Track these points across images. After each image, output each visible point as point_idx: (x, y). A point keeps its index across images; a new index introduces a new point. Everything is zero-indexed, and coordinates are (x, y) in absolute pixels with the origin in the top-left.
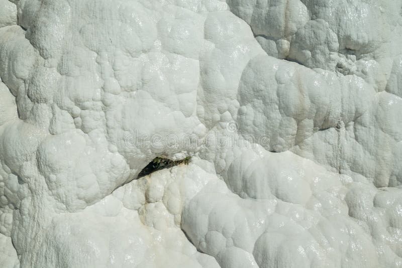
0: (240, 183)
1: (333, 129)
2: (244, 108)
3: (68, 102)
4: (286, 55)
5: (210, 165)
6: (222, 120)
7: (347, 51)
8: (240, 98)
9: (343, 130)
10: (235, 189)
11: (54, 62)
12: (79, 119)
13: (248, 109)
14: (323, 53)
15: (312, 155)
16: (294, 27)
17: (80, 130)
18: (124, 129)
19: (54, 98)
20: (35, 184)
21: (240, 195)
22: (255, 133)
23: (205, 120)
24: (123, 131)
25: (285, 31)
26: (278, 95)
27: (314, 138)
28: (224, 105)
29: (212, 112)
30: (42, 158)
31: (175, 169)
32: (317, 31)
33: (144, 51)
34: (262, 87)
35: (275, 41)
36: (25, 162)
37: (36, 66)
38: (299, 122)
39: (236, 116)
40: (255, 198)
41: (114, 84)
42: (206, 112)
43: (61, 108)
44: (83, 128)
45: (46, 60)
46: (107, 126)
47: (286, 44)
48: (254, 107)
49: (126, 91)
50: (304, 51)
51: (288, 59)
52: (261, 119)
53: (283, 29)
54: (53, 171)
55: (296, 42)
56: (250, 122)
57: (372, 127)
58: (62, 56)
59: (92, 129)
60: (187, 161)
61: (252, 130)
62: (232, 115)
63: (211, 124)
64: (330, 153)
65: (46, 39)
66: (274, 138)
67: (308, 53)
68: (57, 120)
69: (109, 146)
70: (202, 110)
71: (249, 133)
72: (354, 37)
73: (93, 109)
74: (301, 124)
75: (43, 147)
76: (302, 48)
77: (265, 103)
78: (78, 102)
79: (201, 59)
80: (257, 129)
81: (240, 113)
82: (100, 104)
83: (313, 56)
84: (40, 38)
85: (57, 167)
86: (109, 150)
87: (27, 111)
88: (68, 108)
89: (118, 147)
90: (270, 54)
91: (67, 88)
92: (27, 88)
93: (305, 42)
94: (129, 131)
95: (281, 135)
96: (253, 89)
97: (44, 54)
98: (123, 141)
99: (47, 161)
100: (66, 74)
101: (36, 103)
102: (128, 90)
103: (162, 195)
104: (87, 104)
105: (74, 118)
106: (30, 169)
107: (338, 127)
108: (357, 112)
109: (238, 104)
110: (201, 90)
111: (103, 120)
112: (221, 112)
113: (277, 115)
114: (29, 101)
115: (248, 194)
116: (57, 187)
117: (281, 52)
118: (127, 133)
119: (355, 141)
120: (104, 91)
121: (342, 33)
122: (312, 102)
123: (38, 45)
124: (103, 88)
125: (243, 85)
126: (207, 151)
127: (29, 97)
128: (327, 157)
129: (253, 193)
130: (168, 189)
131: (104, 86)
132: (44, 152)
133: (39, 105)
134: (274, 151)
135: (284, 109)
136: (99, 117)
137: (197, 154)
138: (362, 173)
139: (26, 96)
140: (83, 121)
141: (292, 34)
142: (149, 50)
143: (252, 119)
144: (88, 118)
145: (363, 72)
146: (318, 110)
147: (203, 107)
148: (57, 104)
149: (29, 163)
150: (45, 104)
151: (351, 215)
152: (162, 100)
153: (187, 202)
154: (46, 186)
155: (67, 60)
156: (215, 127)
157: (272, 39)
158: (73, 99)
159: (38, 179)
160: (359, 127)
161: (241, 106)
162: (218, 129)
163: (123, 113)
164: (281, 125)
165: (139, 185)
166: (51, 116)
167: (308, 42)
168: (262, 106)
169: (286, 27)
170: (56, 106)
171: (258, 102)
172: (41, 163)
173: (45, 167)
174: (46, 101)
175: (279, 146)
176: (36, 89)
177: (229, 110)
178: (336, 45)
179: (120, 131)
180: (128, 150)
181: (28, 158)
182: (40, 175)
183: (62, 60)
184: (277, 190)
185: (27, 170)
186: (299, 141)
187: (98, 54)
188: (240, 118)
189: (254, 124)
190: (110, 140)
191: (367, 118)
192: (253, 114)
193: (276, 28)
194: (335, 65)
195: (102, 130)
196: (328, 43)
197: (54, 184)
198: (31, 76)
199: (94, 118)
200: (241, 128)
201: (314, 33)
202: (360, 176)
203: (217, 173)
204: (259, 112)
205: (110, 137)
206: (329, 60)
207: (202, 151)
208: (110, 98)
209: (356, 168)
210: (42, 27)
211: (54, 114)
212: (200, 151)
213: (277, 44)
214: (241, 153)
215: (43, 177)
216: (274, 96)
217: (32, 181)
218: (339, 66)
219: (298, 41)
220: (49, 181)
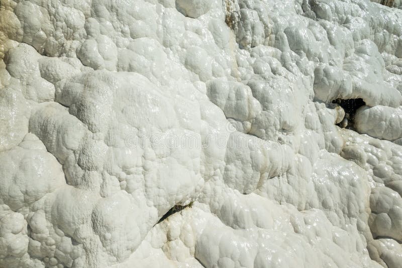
0: (232, 219)
1: (276, 178)
2: (229, 166)
3: (117, 169)
4: (248, 131)
5: (207, 207)
6: (214, 175)
7: (283, 130)
8: (226, 160)
9: (281, 177)
10: (227, 223)
11: (102, 135)
12: (124, 182)
13: (231, 167)
14: (272, 131)
15: (266, 194)
16: (254, 114)
17: (124, 191)
18: (159, 188)
19: (104, 166)
20: (90, 243)
21: (232, 227)
22: (236, 183)
23: (205, 175)
24: (158, 189)
25: (249, 116)
26: (251, 158)
27: (267, 183)
28: (218, 165)
29: (210, 169)
30: (99, 219)
31: (184, 211)
32: (269, 118)
33: (169, 128)
34: (241, 153)
35: (242, 122)
36: (81, 225)
37: (86, 138)
38: (262, 174)
39: (223, 172)
40: (244, 228)
41: (151, 153)
42: (206, 170)
43: (111, 174)
44: (128, 189)
45: (95, 134)
46: (146, 186)
47: (249, 125)
48: (235, 165)
49: (159, 158)
50: (261, 129)
51: (248, 133)
52: (240, 173)
53: (247, 115)
54: (108, 230)
55: (255, 124)
56: (234, 176)
57: (297, 176)
58: (109, 131)
59: (135, 190)
60: (190, 205)
61: (234, 181)
62: (221, 171)
63: (207, 178)
64: (276, 193)
65: (95, 116)
66: (247, 186)
67: (264, 131)
68: (107, 185)
69: (147, 202)
70: (203, 168)
71: (232, 182)
72: (288, 123)
73: (136, 174)
74: (263, 175)
75: (99, 210)
76: (259, 128)
77: (243, 163)
78: (125, 169)
79: (201, 134)
80: (237, 180)
81: (226, 170)
82: (141, 169)
83: (267, 133)
84: (89, 115)
85: (112, 226)
86: (147, 205)
87: (78, 178)
88: (116, 174)
89: (154, 202)
90: (239, 130)
91: (116, 157)
92: (78, 158)
93: (262, 124)
94: (163, 189)
95: (251, 183)
96: (236, 154)
97: (93, 129)
98: (158, 197)
99: (104, 223)
100: (113, 145)
101: (87, 171)
102: (160, 157)
103: (179, 234)
104: (132, 170)
105: (120, 181)
106: (86, 231)
107: (279, 176)
108: (289, 166)
109: (225, 164)
110: (203, 155)
111: (143, 182)
112: (215, 169)
113: (250, 171)
114: (80, 169)
115: (239, 226)
116: (111, 243)
117: (246, 129)
118: (161, 190)
119: (287, 184)
120: (145, 159)
121: (282, 120)
122: (271, 162)
123: (87, 121)
124: (144, 157)
125: (229, 151)
126: (204, 197)
127: (79, 165)
128: (274, 195)
129: (242, 225)
130: (183, 229)
131: (144, 154)
132: (101, 214)
133: (91, 172)
134: (245, 194)
135: (255, 167)
136: (140, 180)
137: (197, 199)
138: (292, 204)
139: (77, 165)
140: (127, 183)
141: (253, 118)
142: (172, 127)
143: (235, 173)
144: (132, 181)
145: (290, 142)
146: (273, 167)
147: (203, 166)
148: (107, 171)
149: (85, 225)
150: (96, 171)
151: (296, 232)
152: (184, 163)
153: (199, 237)
154: (100, 244)
155: (114, 134)
156: (210, 180)
157: (240, 121)
158: (121, 166)
159: (93, 238)
160: (289, 175)
161: (226, 165)
162: (211, 181)
163: (158, 175)
164: (252, 177)
165: (161, 228)
166: (102, 181)
167: (264, 124)
168: (241, 164)
169: (250, 114)
170: (106, 172)
171: (239, 163)
172: (98, 224)
173: (102, 227)
174: (97, 169)
175: (249, 190)
176: (88, 158)
177: (219, 168)
178: (279, 127)
179: (156, 189)
180: (161, 203)
181: (85, 221)
182: (95, 235)
183: (109, 134)
184: (257, 221)
185: (84, 233)
186: (259, 186)
187: (138, 130)
188: (226, 174)
189: (237, 178)
190: (148, 197)
191: (294, 170)
192: (235, 170)
193: (243, 115)
194: (277, 138)
195: (142, 189)
196: (275, 125)
197: (109, 241)
198: (81, 147)
199: (136, 181)
200: (227, 180)
201: (268, 119)
202: (291, 205)
203: (212, 212)
204: (239, 169)
205: (148, 195)
206: (275, 135)
207: (201, 197)
208: (149, 164)
209: (289, 200)
210: (91, 107)
211: (104, 180)
212: (199, 197)
213: (243, 124)
214: (228, 197)
215: (98, 236)
216: (249, 159)
217: (88, 242)
218: (280, 139)
219: (256, 123)
220: (104, 239)
